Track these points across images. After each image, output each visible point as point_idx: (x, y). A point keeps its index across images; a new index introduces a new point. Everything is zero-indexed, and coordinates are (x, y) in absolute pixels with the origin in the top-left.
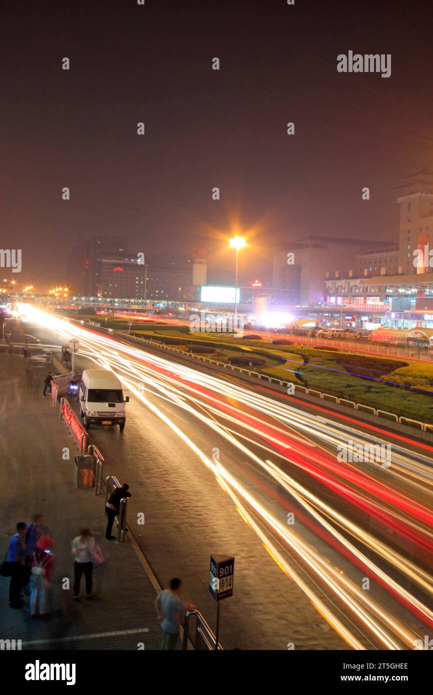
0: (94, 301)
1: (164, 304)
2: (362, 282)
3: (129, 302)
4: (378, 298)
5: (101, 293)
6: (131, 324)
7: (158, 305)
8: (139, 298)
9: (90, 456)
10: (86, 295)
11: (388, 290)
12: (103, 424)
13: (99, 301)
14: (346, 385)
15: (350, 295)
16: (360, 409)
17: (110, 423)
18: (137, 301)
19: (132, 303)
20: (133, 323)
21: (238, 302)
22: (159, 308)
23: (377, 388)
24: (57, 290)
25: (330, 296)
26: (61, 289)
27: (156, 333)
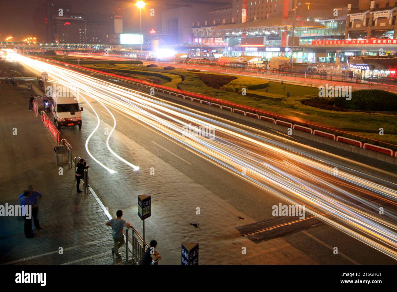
0: (54, 46)
1: (98, 47)
2: (212, 29)
3: (77, 46)
4: (221, 38)
5: (58, 40)
6: (79, 61)
7: (95, 47)
8: (82, 43)
9: (63, 145)
10: (48, 42)
11: (226, 34)
12: (68, 125)
13: (57, 46)
14: (205, 92)
15: (206, 37)
16: (213, 106)
17: (73, 124)
18: (81, 45)
19: (78, 46)
20: (80, 60)
21: (142, 43)
22: (95, 49)
23: (221, 92)
24: (29, 39)
25: (195, 38)
26: (31, 38)
27: (95, 66)
